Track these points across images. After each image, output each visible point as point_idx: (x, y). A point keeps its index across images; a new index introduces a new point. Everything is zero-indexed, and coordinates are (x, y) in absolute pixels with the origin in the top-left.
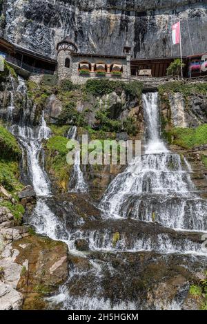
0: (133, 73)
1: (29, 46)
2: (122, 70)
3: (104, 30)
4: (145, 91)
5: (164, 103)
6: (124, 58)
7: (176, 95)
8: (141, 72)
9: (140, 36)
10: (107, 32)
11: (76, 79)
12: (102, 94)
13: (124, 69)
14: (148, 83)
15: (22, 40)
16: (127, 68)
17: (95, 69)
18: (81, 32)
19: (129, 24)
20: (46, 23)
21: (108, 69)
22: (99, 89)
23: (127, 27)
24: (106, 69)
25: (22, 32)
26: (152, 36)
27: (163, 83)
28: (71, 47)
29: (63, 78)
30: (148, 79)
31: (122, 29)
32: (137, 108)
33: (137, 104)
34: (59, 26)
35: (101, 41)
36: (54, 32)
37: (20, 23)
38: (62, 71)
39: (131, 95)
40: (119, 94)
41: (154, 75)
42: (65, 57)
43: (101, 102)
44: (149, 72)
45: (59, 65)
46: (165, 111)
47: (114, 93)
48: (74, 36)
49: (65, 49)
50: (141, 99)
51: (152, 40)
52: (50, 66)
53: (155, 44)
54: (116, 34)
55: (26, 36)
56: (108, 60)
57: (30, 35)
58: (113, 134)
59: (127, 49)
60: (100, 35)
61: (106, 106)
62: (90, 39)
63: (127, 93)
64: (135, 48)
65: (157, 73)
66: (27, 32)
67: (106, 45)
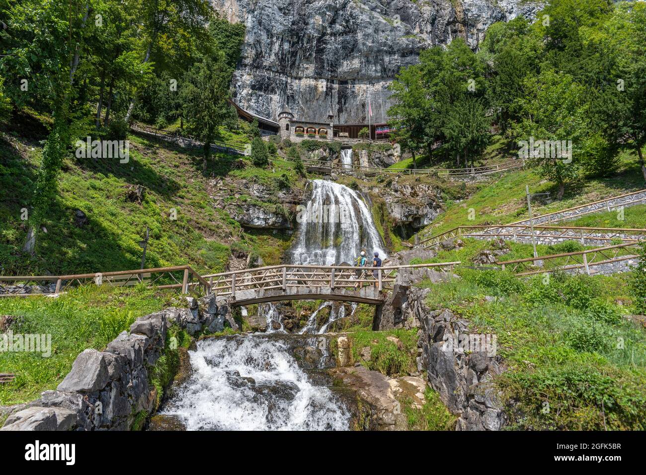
0: (335, 134)
1: (255, 112)
2: (326, 133)
3: (312, 95)
4: (343, 148)
5: (356, 157)
6: (329, 125)
7: (364, 152)
8: (341, 134)
9: (343, 100)
10: (314, 96)
11: (294, 139)
12: (313, 150)
13: (328, 133)
14: (345, 143)
15: (249, 107)
16: (330, 132)
17: (307, 132)
18: (293, 97)
19: (333, 91)
20: (265, 91)
21: (317, 132)
22: (311, 147)
23: (331, 93)
24: (315, 132)
25: (249, 100)
26: (352, 101)
27: (356, 143)
28: (290, 116)
29: (285, 138)
30: (346, 140)
31: (327, 94)
32: (337, 160)
33: (337, 157)
34: (276, 93)
35: (309, 103)
36: (271, 99)
37: (247, 94)
38: (283, 133)
39: (333, 151)
40: (325, 150)
41: (350, 137)
42: (286, 123)
43: (312, 156)
44: (347, 134)
45: (281, 128)
46: (356, 162)
47: (321, 150)
48: (286, 100)
49: (286, 118)
50: (340, 154)
51: (351, 104)
52: (275, 129)
53: (355, 108)
54: (322, 98)
55: (252, 104)
56: (317, 126)
57: (255, 103)
58: (321, 176)
59: (331, 117)
60: (308, 99)
61: (316, 158)
62: (300, 102)
63: (331, 149)
64: (338, 110)
65: (352, 136)
66: (253, 101)
67: (313, 106)
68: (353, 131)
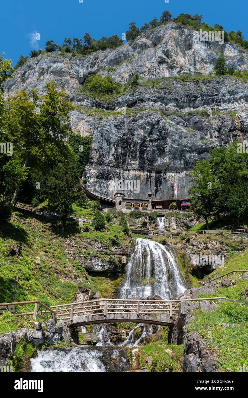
0: (153, 207)
1: (99, 193)
4: (159, 216)
5: (167, 222)
6: (148, 201)
7: (173, 218)
8: (157, 207)
9: (158, 184)
11: (125, 210)
12: (138, 218)
13: (148, 206)
14: (160, 212)
15: (95, 190)
16: (150, 205)
17: (134, 206)
19: (152, 178)
20: (105, 179)
21: (141, 206)
22: (137, 215)
23: (150, 179)
24: (139, 206)
25: (95, 186)
26: (165, 185)
27: (168, 212)
28: (122, 196)
29: (119, 210)
30: (160, 210)
31: (147, 180)
33: (154, 223)
34: (113, 180)
37: (94, 182)
38: (118, 207)
39: (152, 218)
40: (146, 218)
41: (163, 208)
42: (120, 200)
43: (137, 221)
44: (161, 207)
45: (116, 204)
46: (167, 226)
47: (144, 218)
49: (119, 197)
50: (156, 220)
51: (164, 187)
52: (112, 204)
53: (167, 189)
54: (144, 183)
55: (97, 188)
56: (140, 201)
57: (99, 187)
59: (150, 195)
61: (140, 223)
63: (150, 217)
64: (155, 190)
65: (165, 208)
66: (97, 186)
68: (166, 205)
